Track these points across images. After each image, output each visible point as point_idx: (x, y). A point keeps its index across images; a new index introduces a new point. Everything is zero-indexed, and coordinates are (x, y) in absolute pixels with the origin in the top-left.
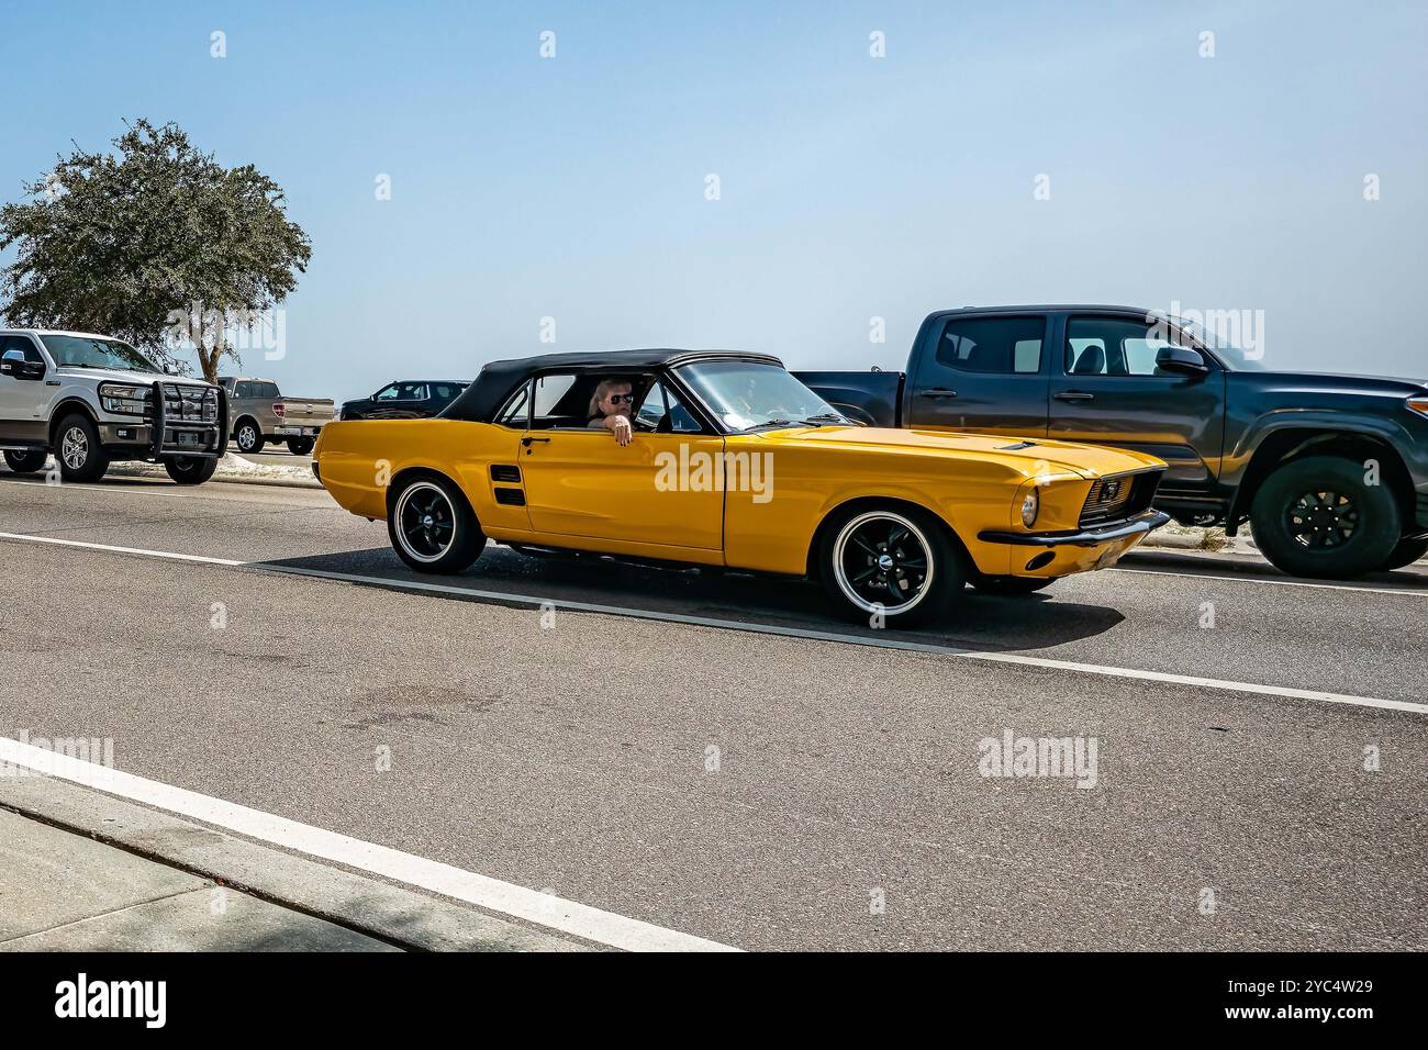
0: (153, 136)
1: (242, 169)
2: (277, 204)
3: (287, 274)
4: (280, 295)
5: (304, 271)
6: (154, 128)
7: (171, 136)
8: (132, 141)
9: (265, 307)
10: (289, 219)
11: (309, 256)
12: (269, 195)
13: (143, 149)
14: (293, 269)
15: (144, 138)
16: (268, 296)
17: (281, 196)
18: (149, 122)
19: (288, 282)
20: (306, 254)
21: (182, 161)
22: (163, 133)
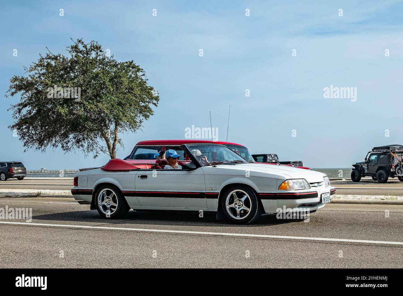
0: (85, 47)
1: (127, 63)
2: (143, 77)
3: (149, 108)
4: (146, 117)
5: (157, 106)
6: (85, 43)
7: (94, 47)
8: (75, 48)
9: (141, 122)
10: (149, 84)
11: (159, 100)
12: (139, 74)
13: (81, 52)
14: (151, 106)
15: (81, 47)
16: (142, 118)
17: (144, 75)
18: (83, 40)
19: (150, 111)
20: (157, 99)
21: (98, 58)
22: (90, 45)
